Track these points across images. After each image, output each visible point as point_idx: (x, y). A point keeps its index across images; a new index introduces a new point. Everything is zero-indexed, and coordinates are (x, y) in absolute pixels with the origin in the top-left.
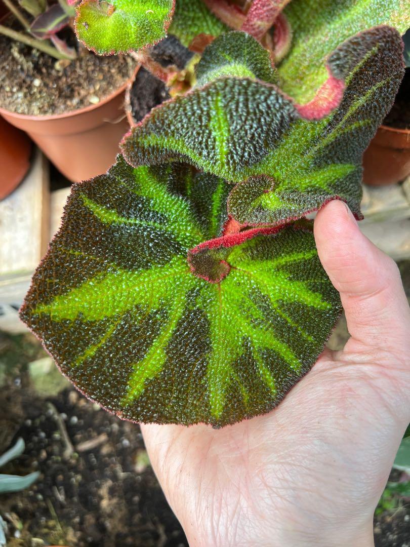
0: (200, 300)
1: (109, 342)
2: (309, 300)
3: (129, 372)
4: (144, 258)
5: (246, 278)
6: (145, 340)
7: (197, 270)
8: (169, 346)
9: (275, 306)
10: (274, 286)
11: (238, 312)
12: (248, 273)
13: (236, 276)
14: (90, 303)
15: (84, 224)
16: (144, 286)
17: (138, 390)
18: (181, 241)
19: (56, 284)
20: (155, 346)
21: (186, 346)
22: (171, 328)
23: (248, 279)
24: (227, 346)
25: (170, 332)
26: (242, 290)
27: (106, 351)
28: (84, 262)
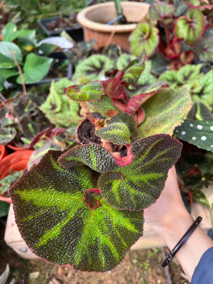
0: (82, 214)
1: (39, 216)
2: (129, 227)
3: (43, 233)
4: (65, 188)
5: (105, 211)
6: (54, 222)
7: (86, 200)
8: (64, 228)
9: (114, 226)
10: (116, 218)
11: (97, 225)
12: (107, 209)
13: (101, 209)
14: (37, 198)
15: (47, 166)
16: (61, 199)
17: (44, 242)
18: (83, 186)
19: (27, 184)
20: (58, 225)
21: (71, 231)
22: (67, 221)
23: (106, 212)
24: (88, 239)
25: (66, 222)
26: (102, 216)
27: (37, 220)
28: (41, 180)
